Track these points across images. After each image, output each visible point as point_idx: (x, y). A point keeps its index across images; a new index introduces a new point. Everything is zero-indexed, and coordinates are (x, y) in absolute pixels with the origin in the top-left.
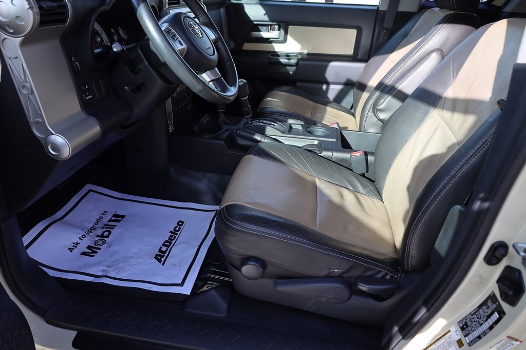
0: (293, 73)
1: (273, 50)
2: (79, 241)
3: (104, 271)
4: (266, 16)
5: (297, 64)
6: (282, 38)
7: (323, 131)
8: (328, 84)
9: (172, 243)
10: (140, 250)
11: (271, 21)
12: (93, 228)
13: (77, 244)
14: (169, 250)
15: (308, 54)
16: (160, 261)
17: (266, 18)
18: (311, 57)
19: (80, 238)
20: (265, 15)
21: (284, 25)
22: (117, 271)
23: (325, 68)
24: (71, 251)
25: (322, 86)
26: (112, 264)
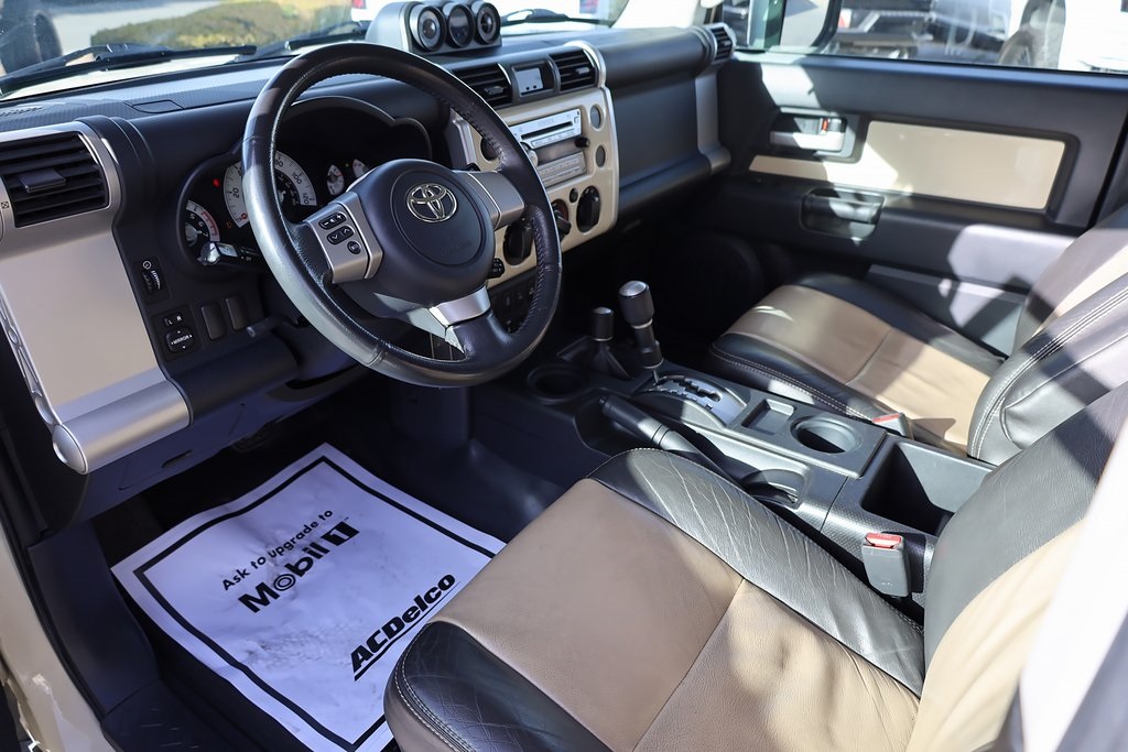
0: (862, 243)
1: (822, 178)
2: (250, 568)
3: (251, 653)
4: (813, 95)
5: (875, 220)
6: (848, 151)
7: (844, 437)
8: (956, 280)
9: (403, 626)
10: (338, 626)
11: (824, 106)
12: (289, 546)
13: (244, 574)
14: (386, 644)
15: (915, 197)
16: (356, 664)
17: (812, 100)
18: (923, 204)
19: (253, 564)
20: (810, 92)
21: (858, 120)
22: (270, 662)
23: (950, 239)
24: (226, 588)
25: (940, 282)
26: (275, 641)
